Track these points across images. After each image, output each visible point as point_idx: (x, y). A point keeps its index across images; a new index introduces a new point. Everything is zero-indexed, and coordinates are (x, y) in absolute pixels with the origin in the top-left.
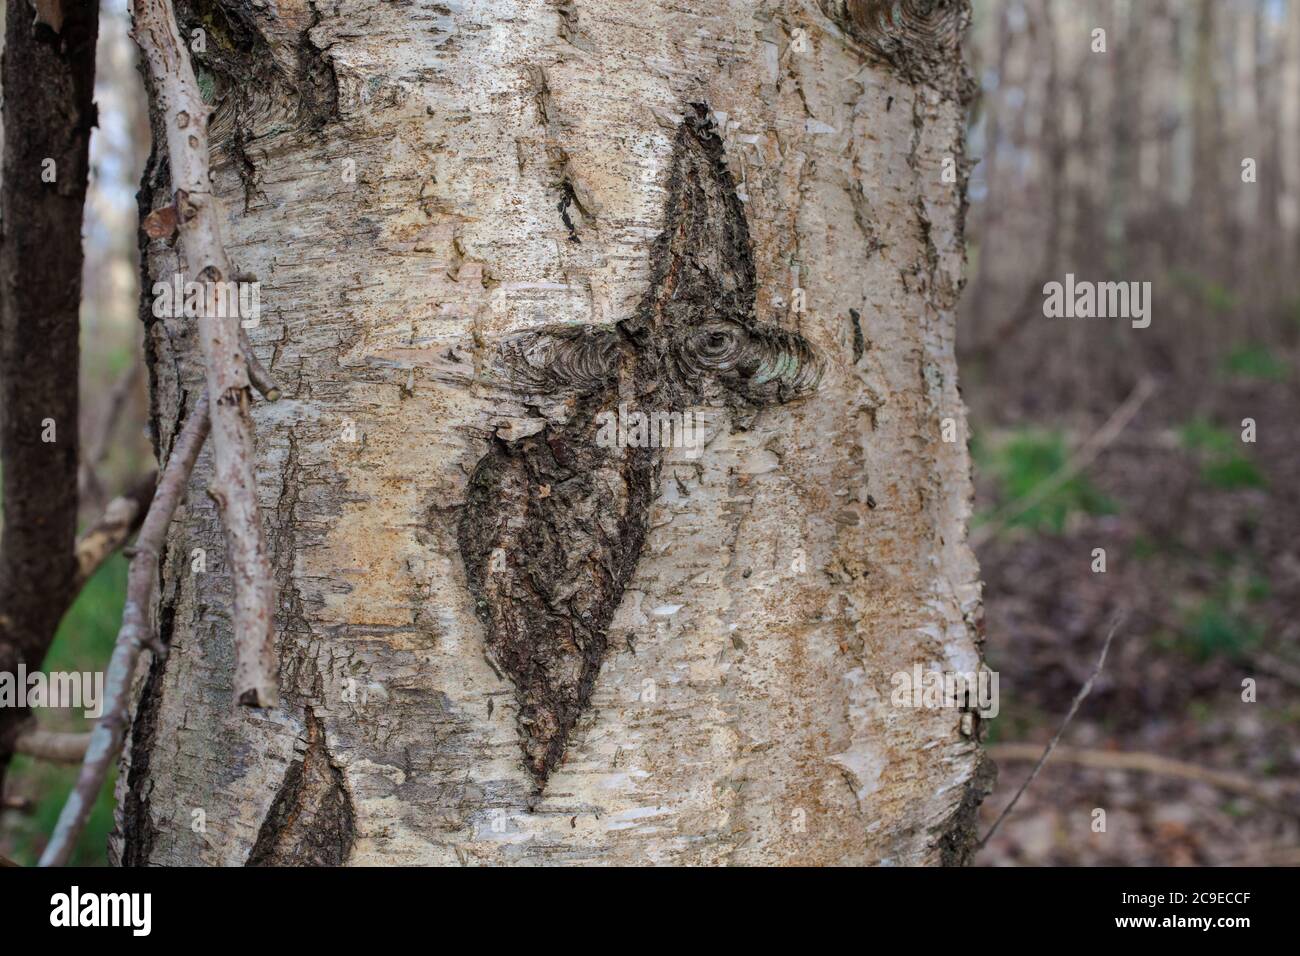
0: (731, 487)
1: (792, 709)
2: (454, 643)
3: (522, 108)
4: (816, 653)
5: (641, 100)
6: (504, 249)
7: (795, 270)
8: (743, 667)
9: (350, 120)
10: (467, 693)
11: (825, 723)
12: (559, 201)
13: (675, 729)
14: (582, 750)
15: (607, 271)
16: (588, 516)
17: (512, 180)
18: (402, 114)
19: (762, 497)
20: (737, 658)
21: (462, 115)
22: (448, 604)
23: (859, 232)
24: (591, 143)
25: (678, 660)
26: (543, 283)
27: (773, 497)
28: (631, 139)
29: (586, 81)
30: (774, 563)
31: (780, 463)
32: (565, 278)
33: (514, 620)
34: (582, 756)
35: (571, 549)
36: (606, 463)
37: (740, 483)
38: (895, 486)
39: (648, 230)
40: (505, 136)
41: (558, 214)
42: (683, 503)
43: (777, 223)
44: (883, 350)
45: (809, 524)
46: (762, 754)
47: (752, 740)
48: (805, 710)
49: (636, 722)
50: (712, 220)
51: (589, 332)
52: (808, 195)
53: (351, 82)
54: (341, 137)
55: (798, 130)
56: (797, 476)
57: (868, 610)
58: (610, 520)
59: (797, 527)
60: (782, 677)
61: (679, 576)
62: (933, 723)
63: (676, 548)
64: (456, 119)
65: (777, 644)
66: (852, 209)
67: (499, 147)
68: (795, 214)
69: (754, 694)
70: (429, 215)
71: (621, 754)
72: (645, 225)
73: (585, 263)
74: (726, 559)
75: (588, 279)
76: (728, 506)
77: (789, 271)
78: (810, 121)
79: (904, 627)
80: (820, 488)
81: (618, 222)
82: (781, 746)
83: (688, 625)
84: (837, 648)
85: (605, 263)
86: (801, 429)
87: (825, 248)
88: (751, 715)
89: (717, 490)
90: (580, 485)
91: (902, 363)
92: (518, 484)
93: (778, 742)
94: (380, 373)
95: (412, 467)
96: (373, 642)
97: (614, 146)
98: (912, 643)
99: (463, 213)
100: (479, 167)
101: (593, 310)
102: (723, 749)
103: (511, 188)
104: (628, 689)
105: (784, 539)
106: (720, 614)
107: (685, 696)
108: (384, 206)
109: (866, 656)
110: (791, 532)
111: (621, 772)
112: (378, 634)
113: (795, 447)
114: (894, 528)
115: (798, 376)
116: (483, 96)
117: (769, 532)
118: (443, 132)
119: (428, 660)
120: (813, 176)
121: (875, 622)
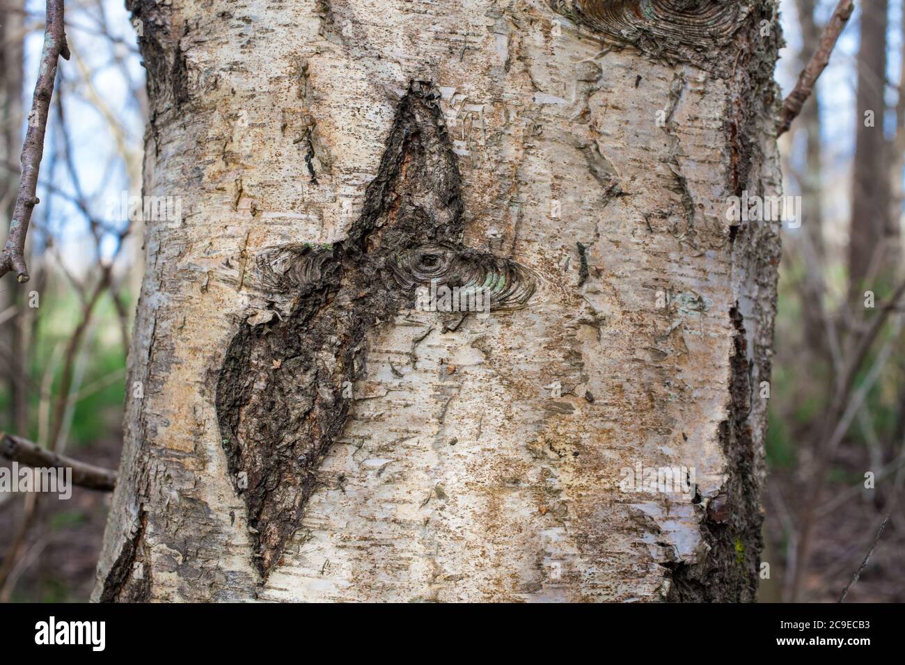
0: (441, 374)
1: (484, 552)
2: (215, 468)
3: (289, 87)
4: (513, 511)
5: (377, 79)
6: (267, 188)
7: (515, 210)
8: (443, 513)
9: (194, 99)
10: (220, 505)
11: (515, 566)
12: (306, 154)
13: (378, 553)
14: (297, 558)
15: (336, 206)
16: (307, 385)
17: (277, 139)
18: (219, 94)
19: (469, 384)
20: (439, 506)
21: (250, 93)
22: (212, 441)
23: (595, 182)
24: (334, 111)
25: (386, 501)
26: (290, 214)
27: (479, 384)
28: (365, 108)
29: (335, 67)
30: (478, 437)
31: (487, 358)
32: (305, 211)
33: (254, 456)
34: (296, 563)
35: (293, 409)
36: (324, 347)
37: (451, 371)
38: (621, 386)
39: (368, 175)
40: (276, 107)
41: (305, 163)
42: (396, 382)
43: (497, 172)
44: (618, 277)
45: (514, 409)
46: (453, 583)
47: (445, 571)
48: (496, 554)
49: (344, 544)
50: (431, 169)
51: (315, 250)
52: (532, 151)
53: (195, 73)
54: (191, 112)
55: (525, 101)
56: (503, 370)
57: (576, 483)
58: (326, 390)
59: (502, 411)
60: (478, 525)
61: (391, 438)
62: (638, 583)
63: (390, 416)
64: (247, 97)
65: (475, 499)
66: (585, 163)
67: (271, 115)
68: (517, 166)
69: (451, 535)
70: (227, 164)
71: (327, 564)
72: (366, 171)
73: (321, 199)
74: (436, 429)
75: (321, 211)
76: (437, 388)
77: (507, 210)
78: (537, 95)
79: (617, 501)
80: (527, 381)
81: (347, 170)
82: (470, 579)
83: (397, 476)
84: (536, 510)
85: (335, 199)
86: (508, 333)
87: (549, 193)
88: (447, 552)
89: (429, 375)
90: (302, 362)
91: (641, 288)
92: (263, 358)
93: (468, 576)
94: (194, 275)
95: (202, 341)
96: (177, 462)
97: (351, 113)
98: (624, 515)
99: (245, 163)
100: (258, 130)
101: (321, 234)
102: (420, 574)
103: (275, 145)
104: (338, 518)
105: (488, 418)
106: (427, 470)
107: (390, 530)
108: (207, 159)
109: (570, 520)
110: (495, 413)
111: (326, 579)
112: (178, 457)
113: (502, 347)
114: (615, 421)
115: (505, 292)
116: (265, 79)
117: (474, 411)
118: (239, 106)
119: (200, 478)
120: (539, 137)
121: (584, 493)
